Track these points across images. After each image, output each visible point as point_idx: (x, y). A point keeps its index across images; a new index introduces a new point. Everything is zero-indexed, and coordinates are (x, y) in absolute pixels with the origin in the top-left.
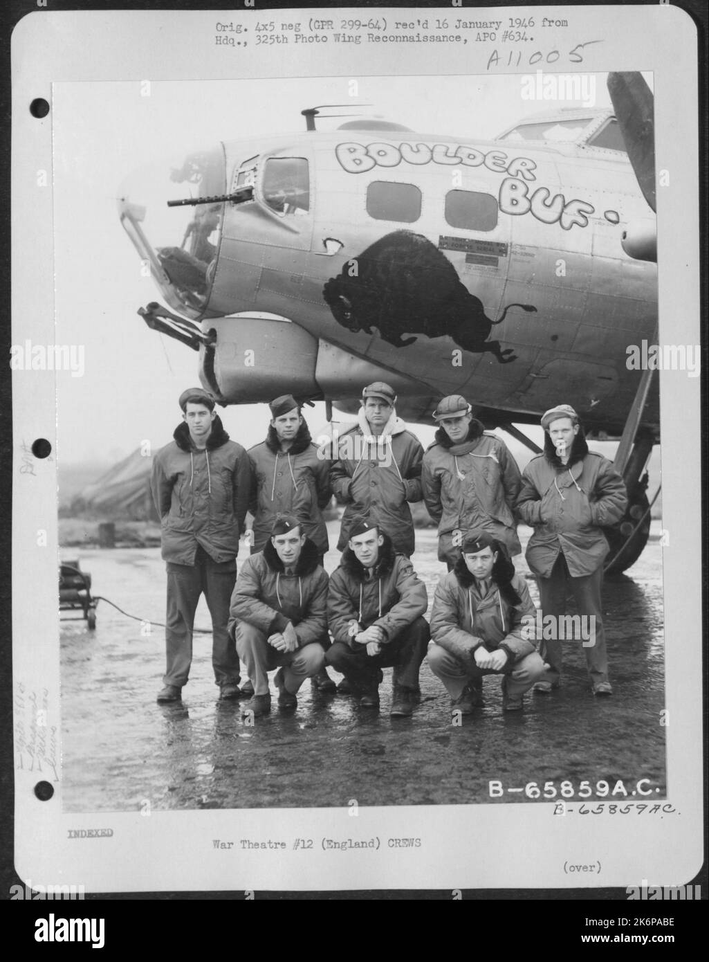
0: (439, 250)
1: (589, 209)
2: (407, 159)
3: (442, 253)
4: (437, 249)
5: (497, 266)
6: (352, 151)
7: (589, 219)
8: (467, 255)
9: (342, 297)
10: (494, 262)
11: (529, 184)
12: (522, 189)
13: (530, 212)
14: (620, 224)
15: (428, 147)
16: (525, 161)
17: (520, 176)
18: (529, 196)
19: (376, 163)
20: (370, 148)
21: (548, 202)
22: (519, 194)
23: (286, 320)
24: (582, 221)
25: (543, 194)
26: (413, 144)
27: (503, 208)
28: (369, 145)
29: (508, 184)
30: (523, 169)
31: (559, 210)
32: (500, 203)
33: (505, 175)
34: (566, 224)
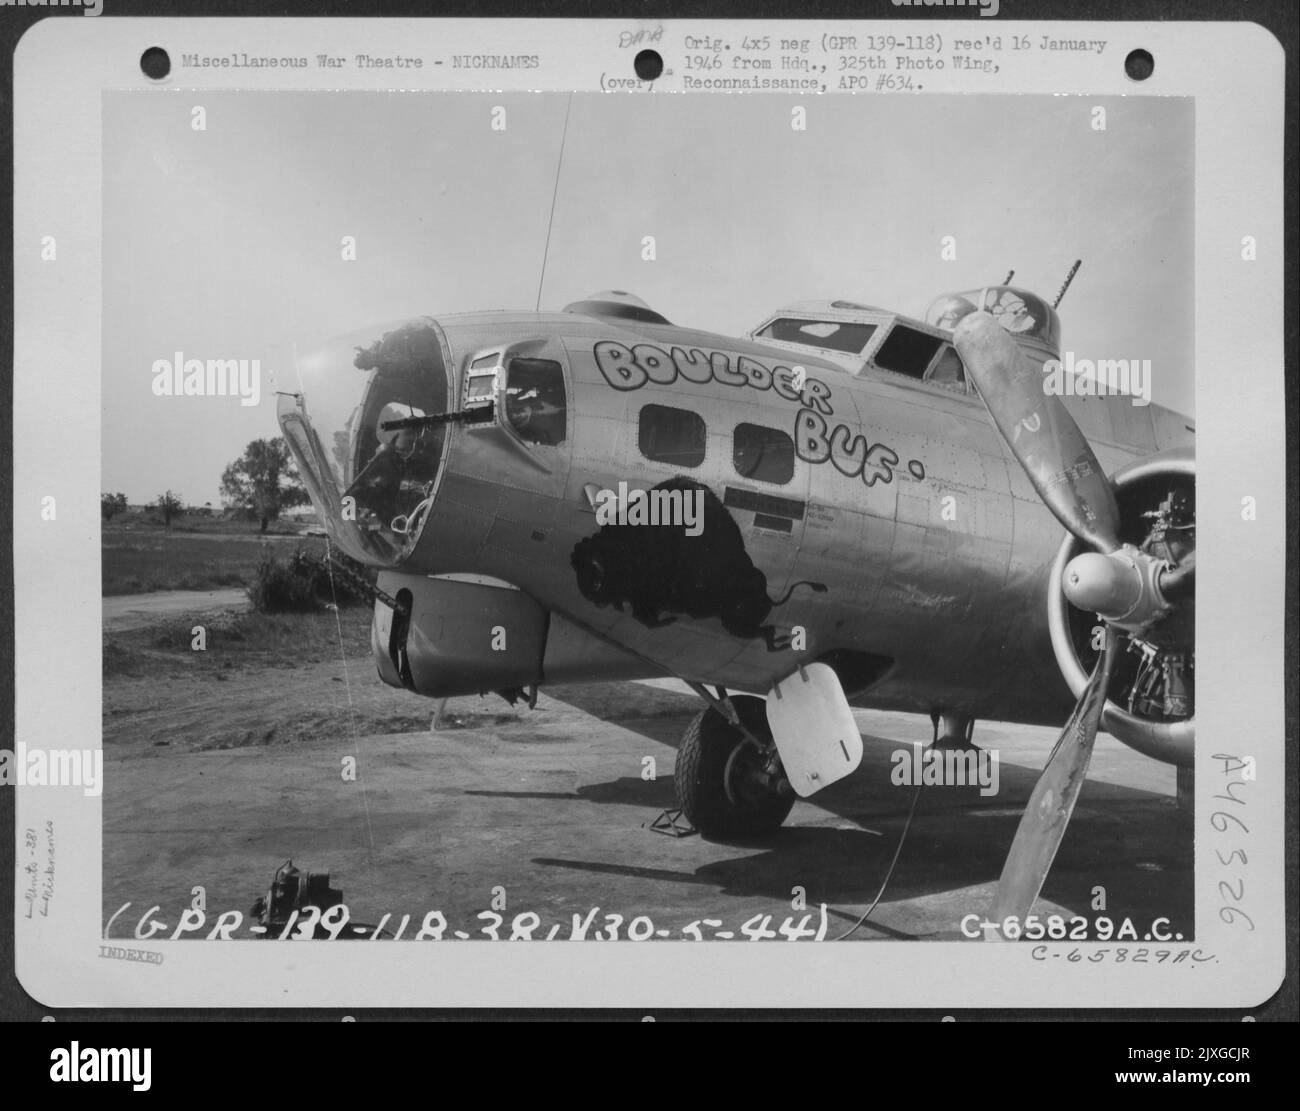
0: (725, 507)
1: (892, 458)
2: (684, 373)
3: (727, 511)
4: (722, 506)
5: (789, 531)
6: (616, 356)
7: (893, 472)
8: (757, 515)
9: (595, 563)
10: (788, 526)
11: (827, 418)
12: (819, 426)
13: (829, 460)
14: (925, 480)
15: (704, 356)
16: (819, 385)
17: (815, 408)
18: (828, 436)
19: (647, 377)
20: (637, 351)
21: (849, 446)
22: (815, 433)
23: (514, 587)
24: (885, 474)
25: (842, 434)
26: (687, 349)
27: (801, 453)
28: (634, 347)
29: (805, 416)
30: (817, 396)
31: (861, 459)
32: (797, 445)
33: (798, 406)
34: (869, 479)
